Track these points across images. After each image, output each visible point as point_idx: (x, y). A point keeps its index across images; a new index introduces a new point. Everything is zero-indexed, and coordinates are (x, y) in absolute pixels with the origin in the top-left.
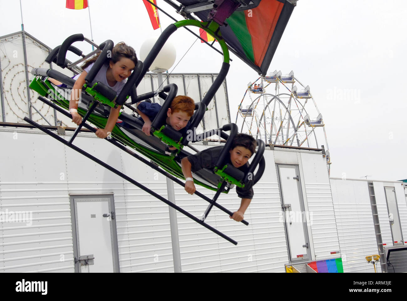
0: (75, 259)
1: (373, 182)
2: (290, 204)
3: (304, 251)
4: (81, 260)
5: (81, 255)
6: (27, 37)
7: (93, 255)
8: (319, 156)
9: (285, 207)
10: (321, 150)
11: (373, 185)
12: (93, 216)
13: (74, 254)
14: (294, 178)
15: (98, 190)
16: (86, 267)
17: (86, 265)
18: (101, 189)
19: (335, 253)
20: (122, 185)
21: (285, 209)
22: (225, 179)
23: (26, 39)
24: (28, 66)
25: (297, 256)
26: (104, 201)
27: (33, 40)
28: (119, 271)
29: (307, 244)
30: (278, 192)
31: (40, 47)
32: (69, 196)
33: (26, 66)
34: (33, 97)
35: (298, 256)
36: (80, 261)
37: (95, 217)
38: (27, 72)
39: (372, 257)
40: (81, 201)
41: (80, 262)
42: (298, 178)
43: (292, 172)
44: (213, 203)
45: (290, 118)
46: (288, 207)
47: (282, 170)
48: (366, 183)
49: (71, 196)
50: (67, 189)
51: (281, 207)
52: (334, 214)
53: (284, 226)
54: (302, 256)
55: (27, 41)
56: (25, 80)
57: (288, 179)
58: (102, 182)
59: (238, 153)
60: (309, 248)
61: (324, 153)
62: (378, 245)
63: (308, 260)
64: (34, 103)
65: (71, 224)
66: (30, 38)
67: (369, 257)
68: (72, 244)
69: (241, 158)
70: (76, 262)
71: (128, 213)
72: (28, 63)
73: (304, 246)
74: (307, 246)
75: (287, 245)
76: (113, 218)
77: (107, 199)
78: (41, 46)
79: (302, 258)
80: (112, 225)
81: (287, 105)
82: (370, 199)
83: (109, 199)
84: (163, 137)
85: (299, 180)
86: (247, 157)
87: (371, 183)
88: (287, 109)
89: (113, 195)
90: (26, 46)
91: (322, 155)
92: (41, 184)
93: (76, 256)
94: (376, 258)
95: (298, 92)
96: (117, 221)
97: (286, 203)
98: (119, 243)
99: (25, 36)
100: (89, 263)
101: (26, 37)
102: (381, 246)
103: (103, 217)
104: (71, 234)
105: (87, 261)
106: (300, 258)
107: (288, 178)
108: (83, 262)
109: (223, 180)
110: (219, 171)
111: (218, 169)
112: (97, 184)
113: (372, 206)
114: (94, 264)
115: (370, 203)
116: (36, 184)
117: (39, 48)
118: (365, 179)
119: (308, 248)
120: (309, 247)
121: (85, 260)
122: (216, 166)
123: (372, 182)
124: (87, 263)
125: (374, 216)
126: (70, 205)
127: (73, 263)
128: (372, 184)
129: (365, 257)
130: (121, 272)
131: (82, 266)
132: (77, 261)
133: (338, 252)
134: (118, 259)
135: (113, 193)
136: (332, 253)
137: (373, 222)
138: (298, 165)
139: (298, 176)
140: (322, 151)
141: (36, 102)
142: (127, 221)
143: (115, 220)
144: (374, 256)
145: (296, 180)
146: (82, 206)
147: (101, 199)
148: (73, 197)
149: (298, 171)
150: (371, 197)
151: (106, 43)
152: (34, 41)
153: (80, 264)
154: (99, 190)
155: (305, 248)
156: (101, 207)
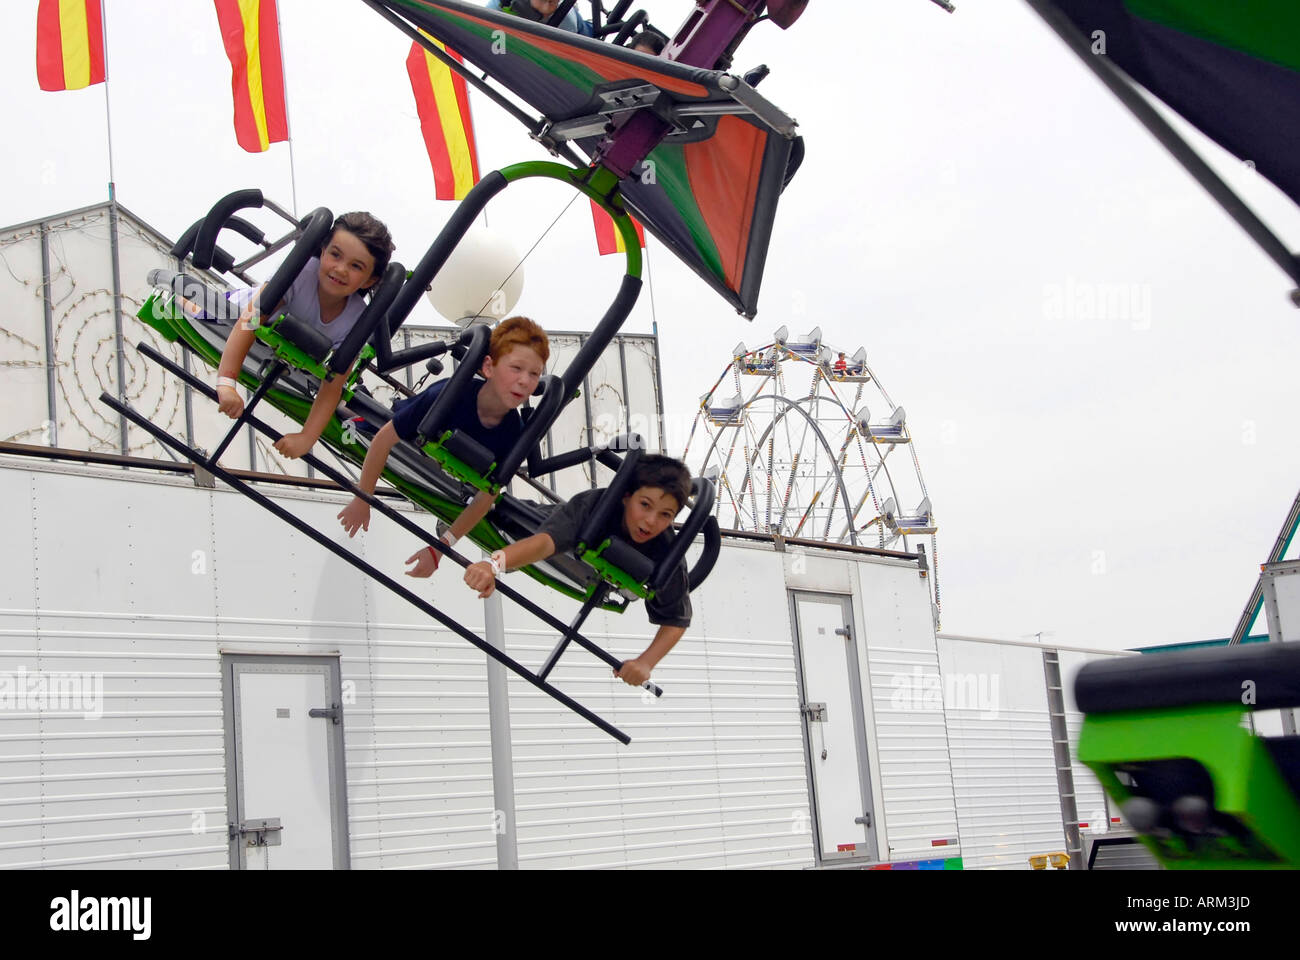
0: (231, 827)
1: (1058, 652)
2: (825, 704)
3: (858, 835)
4: (248, 832)
5: (247, 818)
6: (123, 218)
7: (279, 819)
8: (911, 573)
9: (810, 712)
10: (916, 558)
11: (1056, 659)
12: (283, 713)
13: (228, 814)
14: (838, 632)
15: (298, 644)
16: (259, 852)
17: (259, 845)
18: (307, 640)
19: (943, 843)
20: (365, 631)
21: (808, 717)
22: (604, 574)
23: (118, 224)
24: (122, 296)
25: (839, 846)
26: (314, 673)
27: (136, 227)
28: (349, 866)
29: (868, 815)
30: (792, 668)
31: (156, 246)
32: (217, 656)
33: (118, 298)
34: (132, 381)
35: (841, 848)
36: (243, 833)
37: (288, 717)
38: (118, 314)
39: (1048, 859)
40: (250, 672)
41: (243, 837)
42: (848, 633)
43: (831, 615)
44: (571, 634)
45: (840, 486)
46: (819, 711)
47: (805, 607)
48: (1039, 653)
49: (223, 654)
50: (214, 637)
51: (799, 710)
52: (945, 735)
53: (804, 763)
54: (851, 847)
55: (123, 229)
56: (114, 336)
57: (820, 633)
58: (309, 622)
59: (644, 504)
60: (872, 828)
61: (923, 565)
62: (1066, 827)
63: (868, 859)
64: (133, 398)
65: (222, 731)
66: (130, 222)
67: (1039, 859)
68: (225, 788)
69: (652, 517)
70: (232, 837)
71: (376, 710)
72: (124, 289)
73: (858, 821)
74: (868, 821)
75: (811, 815)
76: (336, 720)
77: (321, 667)
78: (159, 243)
79: (853, 854)
80: (332, 738)
81: (837, 454)
82: (1046, 699)
83: (328, 667)
84: (446, 458)
85: (852, 636)
86: (667, 514)
87: (1053, 654)
88: (835, 462)
89: (338, 657)
90: (119, 241)
91: (918, 570)
92: (146, 619)
93: (234, 820)
94: (1058, 860)
95: (872, 424)
96: (346, 728)
97: (813, 698)
98: (349, 791)
99: (118, 215)
100: (268, 839)
101: (121, 219)
102: (1073, 830)
103: (310, 718)
104: (222, 761)
105: (263, 835)
106: (847, 854)
107: (821, 631)
108: (253, 838)
109: (598, 578)
110: (589, 552)
111: (587, 548)
112: (297, 626)
113: (1053, 718)
114: (280, 844)
115: (1047, 707)
116: (133, 620)
117: (153, 250)
118: (1035, 640)
119: (869, 825)
120: (872, 823)
121: (258, 833)
122: (583, 541)
123: (1053, 651)
124: (262, 841)
125: (1057, 746)
126: (222, 680)
127: (225, 838)
128: (1054, 656)
129: (1028, 857)
130: (354, 867)
131: (248, 846)
132: (237, 834)
133: (954, 842)
134: (346, 834)
135: (338, 652)
136: (935, 843)
137: (1054, 762)
138: (851, 596)
139: (848, 627)
140: (917, 561)
141: (138, 396)
142: (374, 732)
143: (342, 727)
144: (1055, 856)
145: (843, 637)
146: (253, 685)
147: (304, 667)
148: (232, 660)
149: (849, 613)
150: (1049, 691)
151: (314, 215)
152: (142, 231)
153: (243, 843)
154: (299, 642)
155: (862, 827)
156: (303, 690)
